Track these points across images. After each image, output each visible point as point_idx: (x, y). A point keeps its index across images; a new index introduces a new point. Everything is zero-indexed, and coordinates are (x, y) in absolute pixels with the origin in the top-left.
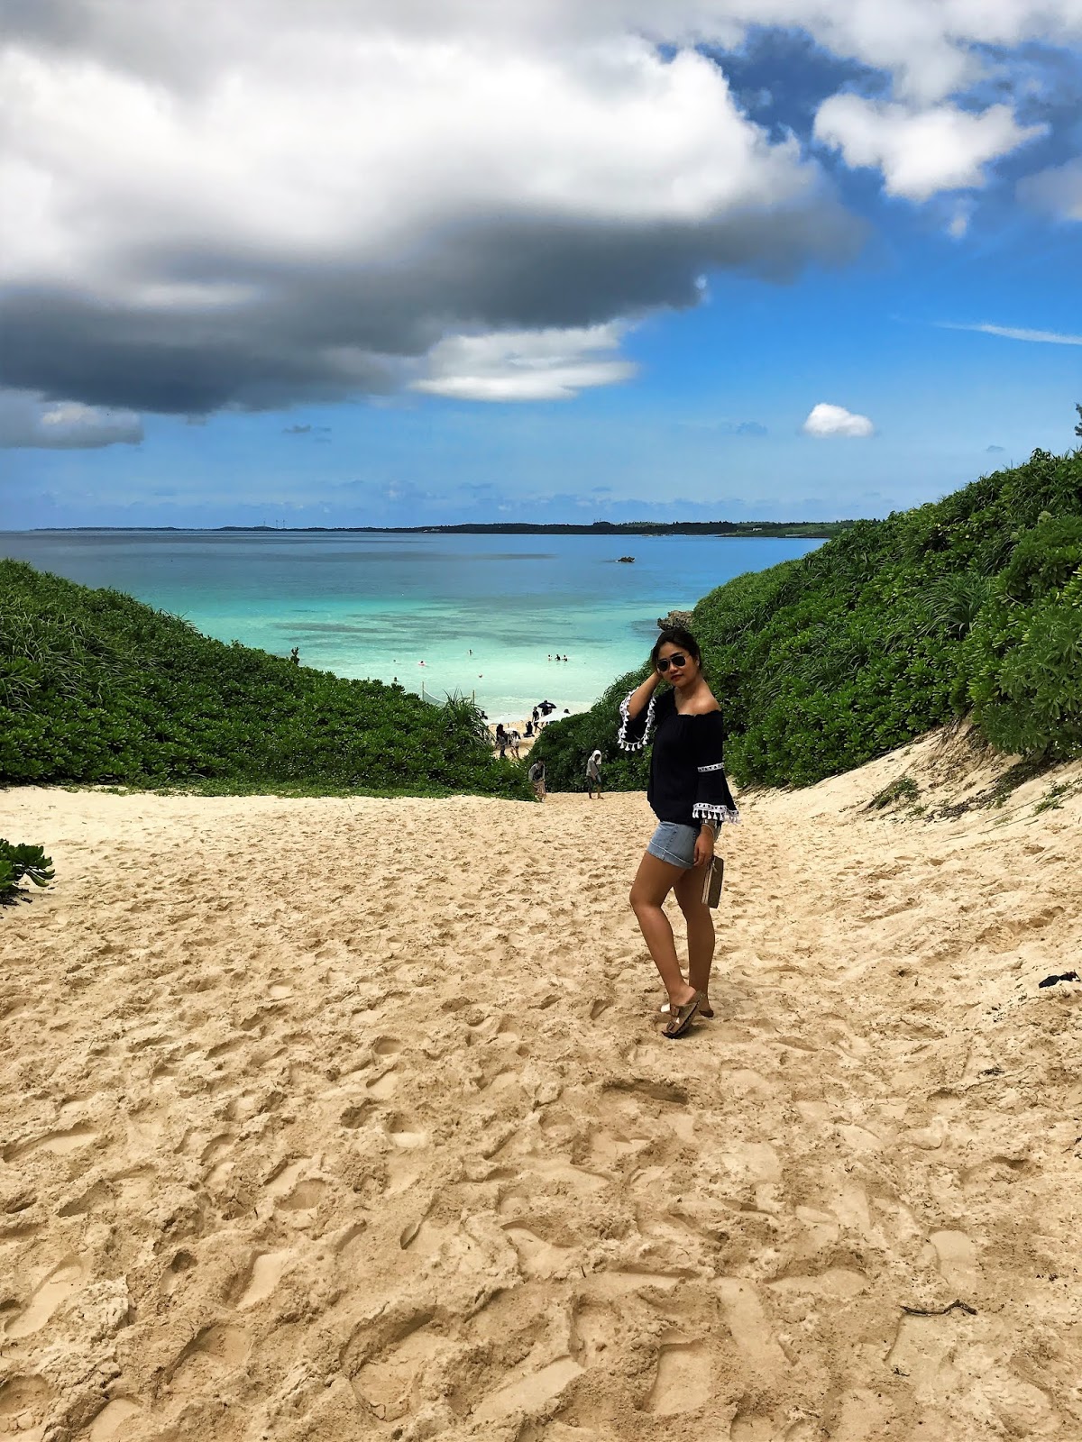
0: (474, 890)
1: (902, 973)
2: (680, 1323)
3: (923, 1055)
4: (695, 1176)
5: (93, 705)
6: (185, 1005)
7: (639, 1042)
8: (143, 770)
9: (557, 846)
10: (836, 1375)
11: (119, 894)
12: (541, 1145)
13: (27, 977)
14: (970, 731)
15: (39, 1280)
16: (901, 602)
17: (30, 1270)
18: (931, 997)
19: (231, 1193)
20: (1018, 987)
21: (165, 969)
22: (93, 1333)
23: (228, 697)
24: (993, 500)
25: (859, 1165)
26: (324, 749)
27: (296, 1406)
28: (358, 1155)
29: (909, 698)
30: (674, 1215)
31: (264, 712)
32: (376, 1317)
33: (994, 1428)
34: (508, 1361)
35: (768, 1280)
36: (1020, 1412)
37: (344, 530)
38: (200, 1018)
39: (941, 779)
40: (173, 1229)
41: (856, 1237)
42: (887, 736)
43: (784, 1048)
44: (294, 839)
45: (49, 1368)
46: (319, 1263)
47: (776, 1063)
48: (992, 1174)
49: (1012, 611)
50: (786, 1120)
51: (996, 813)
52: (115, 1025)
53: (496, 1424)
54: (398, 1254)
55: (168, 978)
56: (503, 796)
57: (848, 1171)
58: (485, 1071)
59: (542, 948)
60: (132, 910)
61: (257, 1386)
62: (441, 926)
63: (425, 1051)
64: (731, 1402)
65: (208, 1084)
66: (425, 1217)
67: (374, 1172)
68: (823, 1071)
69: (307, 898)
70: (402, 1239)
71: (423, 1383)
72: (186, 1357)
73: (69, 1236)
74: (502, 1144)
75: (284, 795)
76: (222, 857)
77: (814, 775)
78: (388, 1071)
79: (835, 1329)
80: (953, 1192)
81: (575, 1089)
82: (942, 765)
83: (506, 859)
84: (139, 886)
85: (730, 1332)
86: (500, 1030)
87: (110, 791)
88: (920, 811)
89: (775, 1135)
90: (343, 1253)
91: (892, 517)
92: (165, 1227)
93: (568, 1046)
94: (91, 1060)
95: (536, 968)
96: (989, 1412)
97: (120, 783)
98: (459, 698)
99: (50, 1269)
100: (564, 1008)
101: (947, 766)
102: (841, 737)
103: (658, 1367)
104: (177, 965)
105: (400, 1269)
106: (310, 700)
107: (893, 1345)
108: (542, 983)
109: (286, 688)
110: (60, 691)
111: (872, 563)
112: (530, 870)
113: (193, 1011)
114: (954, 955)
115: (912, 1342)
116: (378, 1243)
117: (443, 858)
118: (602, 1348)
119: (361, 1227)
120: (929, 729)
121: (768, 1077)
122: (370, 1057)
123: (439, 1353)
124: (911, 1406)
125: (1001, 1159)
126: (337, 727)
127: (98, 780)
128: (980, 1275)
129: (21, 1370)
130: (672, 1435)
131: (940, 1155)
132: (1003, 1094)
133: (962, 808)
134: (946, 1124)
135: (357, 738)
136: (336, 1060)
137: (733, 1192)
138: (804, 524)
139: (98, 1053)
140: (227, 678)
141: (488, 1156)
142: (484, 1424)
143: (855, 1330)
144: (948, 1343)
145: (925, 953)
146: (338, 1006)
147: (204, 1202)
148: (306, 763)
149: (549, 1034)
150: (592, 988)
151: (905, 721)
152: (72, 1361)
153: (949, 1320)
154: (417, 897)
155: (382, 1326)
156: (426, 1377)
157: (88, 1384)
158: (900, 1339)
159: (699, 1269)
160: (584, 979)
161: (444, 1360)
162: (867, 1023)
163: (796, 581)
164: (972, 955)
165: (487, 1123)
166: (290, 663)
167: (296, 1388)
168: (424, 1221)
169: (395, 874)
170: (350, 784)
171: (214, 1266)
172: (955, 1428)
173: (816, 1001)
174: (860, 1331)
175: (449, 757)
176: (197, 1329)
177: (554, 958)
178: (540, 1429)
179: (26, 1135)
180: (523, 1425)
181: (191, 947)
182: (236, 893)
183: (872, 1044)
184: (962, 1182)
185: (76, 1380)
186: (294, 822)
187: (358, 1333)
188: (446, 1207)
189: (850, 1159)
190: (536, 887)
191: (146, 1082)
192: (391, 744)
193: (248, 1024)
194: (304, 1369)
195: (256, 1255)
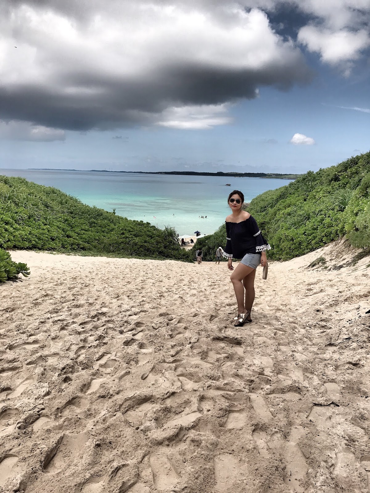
0: (172, 285)
1: (318, 311)
2: (236, 404)
3: (324, 334)
4: (243, 364)
5: (46, 225)
6: (72, 311)
7: (226, 327)
8: (62, 247)
9: (200, 274)
10: (289, 421)
11: (52, 281)
12: (191, 354)
13: (20, 302)
14: (345, 242)
15: (19, 383)
16: (322, 199)
17: (16, 380)
18: (328, 317)
19: (84, 362)
20: (358, 314)
21: (66, 301)
22: (36, 397)
23: (91, 224)
24: (356, 165)
25: (300, 363)
26: (123, 243)
27: (104, 421)
28: (128, 353)
29: (324, 231)
30: (236, 375)
31: (103, 229)
32: (132, 397)
33: (345, 438)
34: (176, 412)
35: (267, 394)
36: (354, 434)
37: (132, 172)
38: (77, 315)
39: (334, 258)
40: (65, 371)
41: (298, 383)
42: (316, 244)
43: (276, 331)
44: (112, 269)
45: (20, 406)
46: (113, 382)
47: (273, 335)
48: (347, 367)
49: (361, 200)
50: (276, 351)
51: (352, 268)
52: (49, 315)
53: (171, 428)
54: (140, 381)
55: (67, 303)
56: (183, 261)
57: (297, 365)
58: (173, 333)
59: (194, 301)
60: (56, 285)
61: (90, 415)
62: (160, 293)
63: (153, 326)
64: (253, 426)
65: (79, 332)
66: (150, 372)
67: (134, 359)
68: (289, 337)
69: (115, 284)
70: (142, 377)
71: (147, 416)
72: (67, 406)
73: (29, 370)
74: (177, 353)
75: (109, 257)
76: (87, 272)
77: (290, 257)
78: (140, 332)
79: (289, 408)
80: (332, 372)
81: (203, 339)
82: (334, 253)
83: (183, 277)
84: (59, 279)
85: (253, 407)
86: (179, 322)
87: (51, 253)
88: (326, 268)
89: (271, 354)
90: (122, 380)
91: (321, 170)
92: (62, 370)
93: (202, 327)
94: (39, 324)
95: (192, 306)
96: (343, 433)
97: (54, 251)
98: (169, 228)
99: (23, 380)
100: (200, 317)
101: (336, 253)
102: (300, 244)
103: (228, 415)
104: (70, 300)
105: (141, 386)
106: (119, 226)
107: (310, 413)
108: (193, 310)
109: (111, 222)
110: (35, 219)
111: (313, 186)
112: (191, 280)
113: (75, 313)
114: (336, 305)
115: (316, 413)
116: (134, 378)
117: (162, 276)
118: (209, 411)
119: (128, 373)
120: (330, 242)
121: (270, 339)
122: (134, 327)
123: (153, 408)
124: (315, 430)
125: (350, 363)
126: (127, 236)
127: (46, 249)
128: (341, 395)
129: (10, 406)
130: (232, 434)
131: (329, 362)
132: (351, 345)
133: (341, 267)
134: (331, 353)
135: (134, 239)
136: (123, 328)
137: (256, 369)
138: (290, 175)
139: (42, 322)
140: (91, 218)
141: (172, 356)
142: (167, 428)
143: (297, 408)
144: (329, 414)
145: (326, 304)
146: (124, 313)
147: (75, 363)
148: (117, 247)
149: (195, 324)
150: (211, 312)
151: (322, 239)
152: (28, 404)
153: (330, 408)
154: (152, 286)
155: (134, 400)
156: (148, 414)
157: (33, 411)
158: (312, 412)
159: (243, 389)
160: (208, 310)
161: (154, 410)
162: (305, 324)
163: (286, 191)
164: (342, 305)
165: (173, 347)
166: (112, 214)
167: (104, 415)
168: (150, 373)
169: (145, 279)
170: (131, 255)
171: (78, 381)
172: (330, 438)
173: (287, 319)
174: (298, 409)
175: (165, 247)
176: (71, 397)
177: (198, 304)
178: (186, 431)
179: (17, 343)
180: (181, 428)
181: (75, 296)
182: (91, 282)
183: (307, 331)
184: (336, 370)
185: (29, 409)
186: (112, 264)
187: (125, 401)
188: (157, 369)
189: (297, 361)
190: (193, 284)
191: (58, 332)
192: (145, 242)
193: (93, 317)
194: (107, 410)
195: (92, 379)
